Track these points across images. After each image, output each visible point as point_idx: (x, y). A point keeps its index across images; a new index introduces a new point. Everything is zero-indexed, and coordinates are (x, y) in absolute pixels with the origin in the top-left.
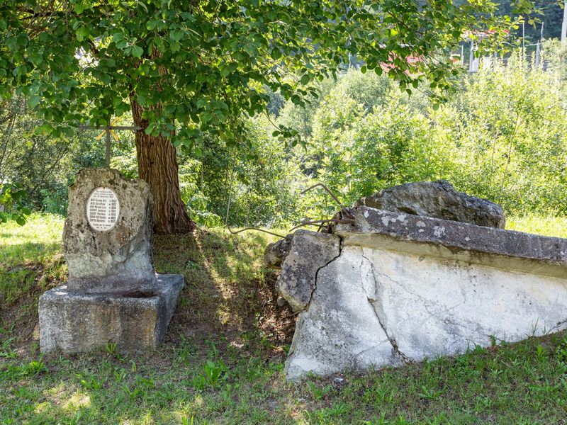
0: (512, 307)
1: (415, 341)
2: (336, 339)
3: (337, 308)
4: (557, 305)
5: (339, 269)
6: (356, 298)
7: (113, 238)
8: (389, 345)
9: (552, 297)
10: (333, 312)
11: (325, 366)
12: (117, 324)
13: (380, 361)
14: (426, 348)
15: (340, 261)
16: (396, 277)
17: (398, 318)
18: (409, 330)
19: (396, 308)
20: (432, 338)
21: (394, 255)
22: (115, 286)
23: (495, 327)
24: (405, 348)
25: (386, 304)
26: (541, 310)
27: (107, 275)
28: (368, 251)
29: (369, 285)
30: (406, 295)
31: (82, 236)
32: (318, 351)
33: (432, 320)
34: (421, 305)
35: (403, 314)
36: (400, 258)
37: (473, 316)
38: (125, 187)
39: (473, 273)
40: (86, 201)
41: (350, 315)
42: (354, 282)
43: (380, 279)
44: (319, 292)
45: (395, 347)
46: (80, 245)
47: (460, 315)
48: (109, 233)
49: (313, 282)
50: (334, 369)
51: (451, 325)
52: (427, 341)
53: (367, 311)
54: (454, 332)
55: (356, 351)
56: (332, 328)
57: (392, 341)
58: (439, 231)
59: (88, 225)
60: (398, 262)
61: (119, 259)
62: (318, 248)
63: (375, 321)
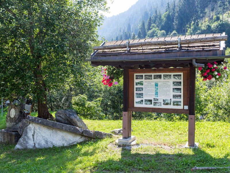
0: (60, 139)
1: (39, 144)
2: (25, 142)
3: (26, 136)
4: (70, 140)
5: (28, 128)
6: (30, 134)
7: (13, 119)
8: (34, 144)
9: (69, 138)
10: (25, 137)
11: (21, 147)
12: (9, 137)
13: (31, 147)
14: (41, 146)
15: (29, 126)
16: (38, 130)
17: (37, 139)
18: (38, 142)
19: (37, 137)
20: (42, 144)
21: (39, 126)
22: (13, 129)
23: (55, 143)
24: (37, 146)
25: (35, 136)
26: (66, 141)
27: (12, 127)
28: (34, 124)
29: (33, 132)
30: (39, 134)
31: (9, 118)
32: (21, 144)
33: (43, 140)
34: (42, 137)
35: (38, 138)
36: (40, 126)
37: (51, 140)
38: (16, 108)
39: (53, 131)
40: (10, 111)
41: (28, 138)
42: (30, 131)
43: (35, 131)
44: (24, 132)
45: (35, 145)
46: (8, 120)
47: (49, 140)
48: (13, 118)
49: (23, 130)
50: (23, 148)
51: (47, 142)
52: (41, 145)
53: (31, 137)
54: (47, 143)
55: (27, 145)
56: (24, 140)
57: (35, 144)
58: (40, 121)
59: (10, 116)
60: (39, 127)
61: (14, 124)
62: (25, 123)
63: (32, 139)
